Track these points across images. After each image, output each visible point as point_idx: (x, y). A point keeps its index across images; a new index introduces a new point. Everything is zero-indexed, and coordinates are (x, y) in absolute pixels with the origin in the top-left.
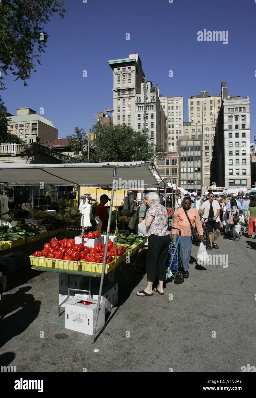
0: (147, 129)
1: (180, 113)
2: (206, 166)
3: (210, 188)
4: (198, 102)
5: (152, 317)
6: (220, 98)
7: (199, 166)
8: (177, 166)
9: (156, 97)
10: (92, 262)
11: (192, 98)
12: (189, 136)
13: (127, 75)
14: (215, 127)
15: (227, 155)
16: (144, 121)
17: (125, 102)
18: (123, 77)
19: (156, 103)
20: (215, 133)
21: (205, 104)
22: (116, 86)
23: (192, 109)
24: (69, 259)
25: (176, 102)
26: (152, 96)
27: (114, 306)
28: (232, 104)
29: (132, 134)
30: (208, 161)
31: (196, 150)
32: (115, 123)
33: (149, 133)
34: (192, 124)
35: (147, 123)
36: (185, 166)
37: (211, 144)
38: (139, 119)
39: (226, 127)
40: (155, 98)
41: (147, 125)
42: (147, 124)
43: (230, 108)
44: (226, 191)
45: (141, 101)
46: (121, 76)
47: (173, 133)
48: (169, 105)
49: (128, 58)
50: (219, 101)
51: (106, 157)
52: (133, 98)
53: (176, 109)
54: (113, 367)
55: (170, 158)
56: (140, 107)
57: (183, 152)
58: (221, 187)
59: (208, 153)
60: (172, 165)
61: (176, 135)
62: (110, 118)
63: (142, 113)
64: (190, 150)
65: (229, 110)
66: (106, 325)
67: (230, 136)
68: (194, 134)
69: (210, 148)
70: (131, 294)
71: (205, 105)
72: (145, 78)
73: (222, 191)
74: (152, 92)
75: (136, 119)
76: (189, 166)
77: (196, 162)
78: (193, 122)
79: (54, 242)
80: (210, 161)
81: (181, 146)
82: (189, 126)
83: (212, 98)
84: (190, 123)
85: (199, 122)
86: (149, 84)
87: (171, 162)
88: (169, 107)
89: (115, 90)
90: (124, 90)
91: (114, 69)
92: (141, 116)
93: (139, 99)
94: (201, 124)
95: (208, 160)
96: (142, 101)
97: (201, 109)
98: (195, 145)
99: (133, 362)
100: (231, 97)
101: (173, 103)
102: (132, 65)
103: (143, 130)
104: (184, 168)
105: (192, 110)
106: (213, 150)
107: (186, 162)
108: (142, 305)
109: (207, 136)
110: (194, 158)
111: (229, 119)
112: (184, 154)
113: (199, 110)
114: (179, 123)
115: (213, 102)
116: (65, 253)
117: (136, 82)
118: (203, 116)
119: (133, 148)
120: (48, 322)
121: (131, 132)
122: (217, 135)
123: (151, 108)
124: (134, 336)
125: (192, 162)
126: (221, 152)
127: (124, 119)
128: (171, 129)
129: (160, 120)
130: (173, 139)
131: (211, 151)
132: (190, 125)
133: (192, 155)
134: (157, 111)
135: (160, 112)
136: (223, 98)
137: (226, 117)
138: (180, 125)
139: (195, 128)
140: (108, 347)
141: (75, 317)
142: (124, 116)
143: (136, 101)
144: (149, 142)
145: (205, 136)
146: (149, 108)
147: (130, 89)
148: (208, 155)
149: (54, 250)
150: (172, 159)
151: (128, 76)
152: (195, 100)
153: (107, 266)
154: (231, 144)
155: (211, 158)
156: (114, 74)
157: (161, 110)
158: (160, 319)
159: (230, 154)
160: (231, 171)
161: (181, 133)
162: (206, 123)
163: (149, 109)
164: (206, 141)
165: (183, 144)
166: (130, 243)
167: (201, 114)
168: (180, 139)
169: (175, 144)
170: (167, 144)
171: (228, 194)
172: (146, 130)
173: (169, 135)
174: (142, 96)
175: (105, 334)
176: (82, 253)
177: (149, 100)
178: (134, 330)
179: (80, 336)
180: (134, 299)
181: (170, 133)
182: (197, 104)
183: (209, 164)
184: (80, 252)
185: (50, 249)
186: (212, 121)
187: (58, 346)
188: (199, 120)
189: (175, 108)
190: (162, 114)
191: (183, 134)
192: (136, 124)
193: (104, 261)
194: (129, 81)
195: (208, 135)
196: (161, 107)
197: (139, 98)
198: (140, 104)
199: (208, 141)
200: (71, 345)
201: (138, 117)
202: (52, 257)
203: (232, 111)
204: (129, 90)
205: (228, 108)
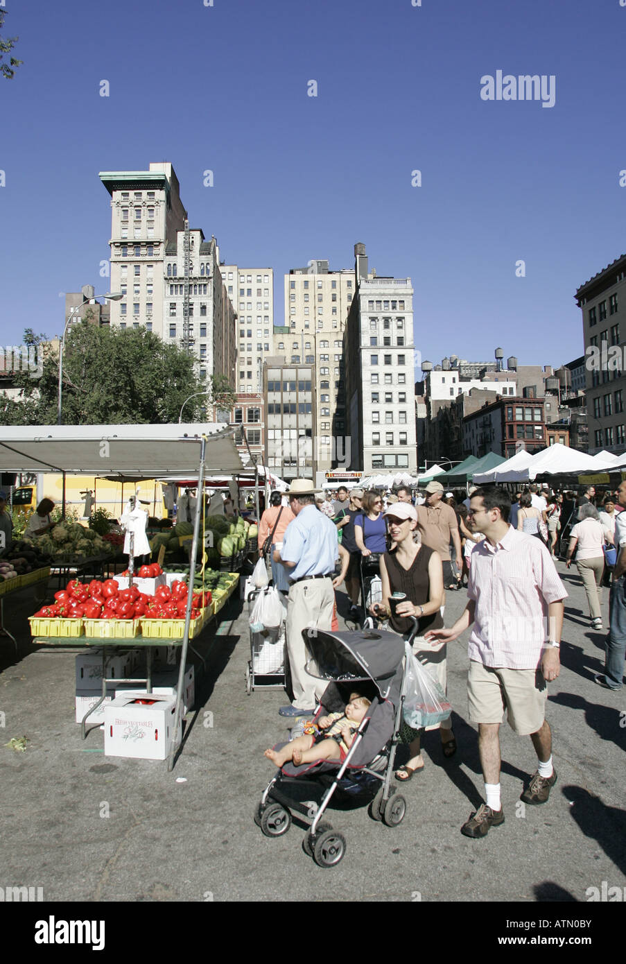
0: (190, 338)
1: (266, 305)
2: (324, 424)
3: (333, 474)
4: (306, 283)
5: (267, 720)
6: (352, 278)
7: (309, 426)
8: (260, 425)
9: (212, 265)
10: (163, 618)
11: (292, 272)
12: (285, 357)
13: (144, 210)
14: (342, 339)
15: (368, 402)
16: (185, 319)
17: (139, 272)
18: (134, 213)
19: (212, 280)
20: (341, 353)
21: (320, 288)
22: (117, 234)
23: (292, 297)
24: (115, 617)
25: (258, 280)
26: (202, 264)
27: (190, 710)
28: (378, 292)
29: (158, 349)
30: (327, 415)
31: (301, 390)
32: (115, 319)
33: (196, 348)
34: (292, 330)
35: (192, 325)
36: (279, 425)
37: (333, 376)
38: (174, 314)
39: (365, 340)
40: (211, 267)
41: (192, 329)
42: (191, 327)
43: (373, 301)
44: (366, 479)
45: (178, 273)
46: (129, 211)
47: (249, 350)
48: (242, 286)
49: (148, 170)
50: (349, 283)
51: (102, 403)
52: (160, 264)
53: (258, 295)
54: (220, 799)
55: (245, 406)
56: (176, 286)
57: (272, 393)
58: (355, 470)
59: (327, 397)
60: (249, 421)
61: (258, 354)
62: (101, 307)
63: (179, 300)
64: (288, 390)
65: (371, 305)
66: (184, 740)
67: (374, 360)
68: (296, 352)
69: (332, 385)
70: (215, 688)
71: (320, 291)
72: (186, 221)
73: (357, 480)
74: (203, 254)
75: (167, 315)
76: (286, 425)
77: (301, 417)
78: (294, 327)
79: (76, 587)
80: (332, 415)
81: (269, 380)
82: (286, 336)
83: (335, 277)
84: (289, 328)
85: (307, 326)
86: (197, 235)
87: (245, 416)
88: (242, 291)
89: (114, 243)
90: (137, 245)
91: (114, 192)
92: (177, 307)
93: (172, 268)
94: (311, 331)
95: (327, 411)
96: (181, 273)
97: (311, 298)
98: (299, 379)
99: (251, 786)
100: (374, 278)
101: (251, 281)
102: (157, 189)
103: (183, 341)
104: (274, 429)
105: (293, 300)
106: (337, 390)
107: (280, 415)
108: (242, 703)
109: (325, 359)
110: (297, 407)
111: (371, 325)
112: (274, 397)
113: (308, 301)
114: (264, 327)
115: (337, 284)
116: (103, 607)
117: (166, 228)
118: (317, 314)
119: (160, 382)
120: (64, 750)
121: (155, 346)
122: (347, 358)
123: (200, 291)
124: (241, 751)
125: (294, 417)
126: (355, 396)
127: (137, 311)
128: (245, 340)
129: (221, 320)
130: (249, 363)
131: (333, 392)
132: (289, 333)
133: (294, 401)
134: (214, 299)
135: (221, 301)
136: (358, 279)
137: (365, 318)
138: (266, 331)
139: (298, 339)
140: (200, 773)
141: (127, 731)
142: (137, 305)
143: (166, 271)
144: (196, 368)
145: (321, 358)
146: (195, 291)
147: (152, 243)
148: (327, 400)
149: (78, 605)
150: (248, 409)
151: (147, 212)
152: (298, 278)
153: (193, 624)
154: (376, 377)
155: (333, 407)
156: (112, 203)
157: (223, 296)
158: (281, 722)
159: (373, 399)
160: (376, 437)
161: (267, 349)
162: (324, 330)
163: (195, 293)
164: (322, 370)
165: (274, 375)
166: (211, 586)
167: (312, 309)
168: (265, 363)
169: (254, 375)
170: (237, 375)
171: (371, 487)
172: (188, 341)
173: (241, 354)
174: (179, 260)
175: (187, 755)
176: (137, 606)
177: (196, 272)
178: (239, 742)
179: (140, 763)
180: (223, 695)
181: (242, 350)
182: (303, 287)
183: (330, 419)
184: (134, 602)
185: (70, 601)
186: (336, 327)
187: (105, 784)
188: (307, 323)
189: (254, 292)
190: (226, 307)
191: (272, 353)
192: (164, 324)
193: (188, 615)
194: (150, 225)
195: (326, 357)
196: (223, 289)
197: (172, 266)
198: (175, 278)
199: (326, 370)
200: (130, 779)
201: (171, 309)
202: (78, 616)
203: (377, 306)
204: (150, 245)
205: (369, 301)
